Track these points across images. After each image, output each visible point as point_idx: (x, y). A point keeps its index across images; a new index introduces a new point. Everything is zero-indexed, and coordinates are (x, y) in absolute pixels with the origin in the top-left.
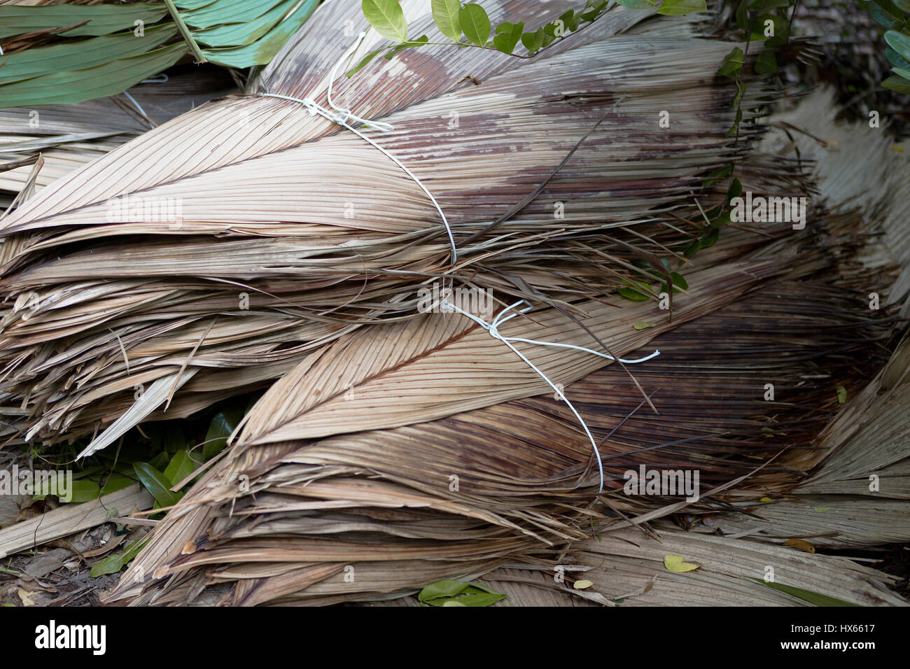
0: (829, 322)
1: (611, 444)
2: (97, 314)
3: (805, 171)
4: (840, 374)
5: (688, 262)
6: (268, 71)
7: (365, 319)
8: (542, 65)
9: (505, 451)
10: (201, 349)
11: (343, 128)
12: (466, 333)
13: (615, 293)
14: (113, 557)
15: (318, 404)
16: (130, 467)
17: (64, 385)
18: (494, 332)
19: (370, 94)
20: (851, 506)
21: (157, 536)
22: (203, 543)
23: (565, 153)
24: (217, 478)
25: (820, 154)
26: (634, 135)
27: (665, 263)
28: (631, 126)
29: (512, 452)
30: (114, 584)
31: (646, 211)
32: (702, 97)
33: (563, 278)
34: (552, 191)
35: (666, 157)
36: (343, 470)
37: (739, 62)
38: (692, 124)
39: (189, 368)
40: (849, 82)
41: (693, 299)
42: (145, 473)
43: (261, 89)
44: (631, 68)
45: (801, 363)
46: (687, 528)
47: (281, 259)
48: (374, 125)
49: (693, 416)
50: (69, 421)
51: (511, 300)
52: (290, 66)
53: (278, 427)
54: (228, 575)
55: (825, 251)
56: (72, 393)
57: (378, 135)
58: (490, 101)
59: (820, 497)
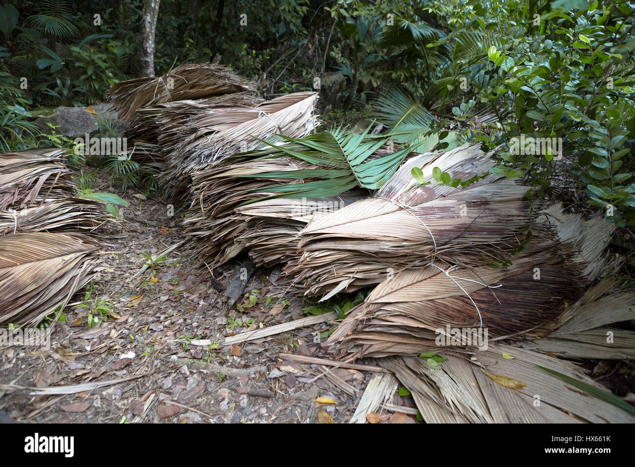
0: (562, 280)
1: (485, 314)
2: (328, 260)
3: (553, 229)
4: (566, 297)
5: (513, 256)
6: (380, 190)
7: (407, 267)
8: (465, 192)
9: (450, 312)
10: (357, 272)
11: (403, 209)
12: (438, 274)
13: (487, 265)
14: (326, 333)
15: (392, 292)
16: (332, 306)
17: (316, 280)
18: (447, 274)
19: (411, 198)
20: (570, 343)
21: (340, 327)
22: (354, 331)
23: (473, 219)
24: (360, 312)
25: (557, 223)
26: (495, 215)
27: (505, 256)
28: (494, 212)
29: (452, 313)
30: (325, 341)
31: (499, 239)
32: (518, 204)
33: (470, 259)
34: (468, 231)
35: (506, 222)
36: (399, 313)
37: (532, 193)
38: (515, 212)
39: (353, 278)
40: (567, 201)
41: (514, 269)
42: (337, 308)
43: (378, 196)
44: (495, 194)
45: (552, 293)
46: (510, 344)
47: (383, 247)
48: (412, 208)
49: (513, 307)
50: (317, 290)
51: (453, 264)
52: (387, 189)
53: (380, 298)
54: (361, 342)
55: (560, 256)
56: (318, 283)
57: (414, 211)
58: (448, 202)
59: (558, 339)
